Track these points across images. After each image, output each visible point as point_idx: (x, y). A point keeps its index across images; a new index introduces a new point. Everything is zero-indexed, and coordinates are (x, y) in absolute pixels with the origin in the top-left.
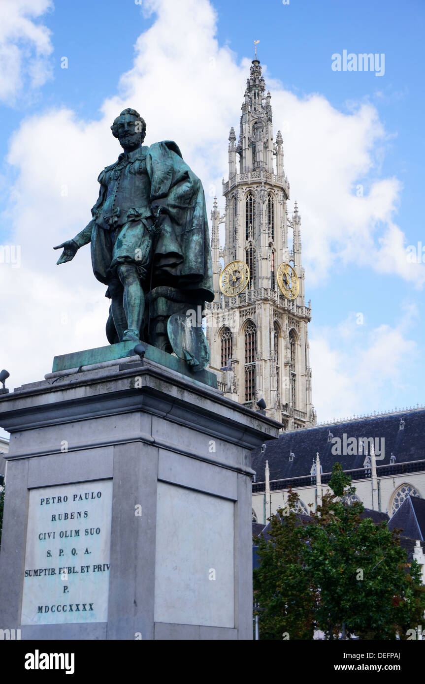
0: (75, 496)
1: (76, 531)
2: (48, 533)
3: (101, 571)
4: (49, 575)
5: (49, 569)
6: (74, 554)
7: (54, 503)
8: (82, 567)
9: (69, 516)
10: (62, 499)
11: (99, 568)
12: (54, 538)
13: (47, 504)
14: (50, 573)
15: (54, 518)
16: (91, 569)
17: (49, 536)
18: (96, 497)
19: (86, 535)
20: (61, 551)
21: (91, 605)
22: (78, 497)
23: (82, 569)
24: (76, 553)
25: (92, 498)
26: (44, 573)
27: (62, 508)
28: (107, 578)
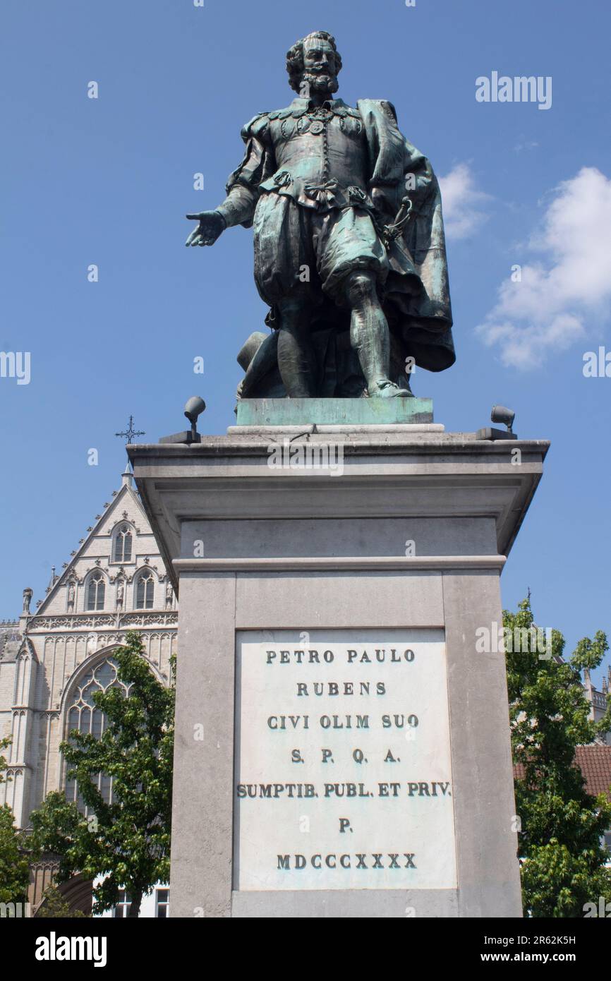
0: (351, 655)
1: (359, 717)
2: (292, 718)
3: (428, 794)
4: (300, 796)
5: (300, 786)
6: (359, 761)
7: (299, 661)
8: (381, 785)
9: (341, 689)
10: (321, 657)
11: (422, 788)
12: (306, 727)
13: (282, 662)
14: (303, 793)
15: (302, 689)
16: (403, 791)
17: (295, 725)
18: (403, 659)
19: (384, 726)
20: (327, 754)
21: (409, 857)
22: (360, 656)
23: (381, 789)
24: (364, 757)
25: (394, 660)
26: (287, 791)
27: (322, 673)
28: (443, 808)
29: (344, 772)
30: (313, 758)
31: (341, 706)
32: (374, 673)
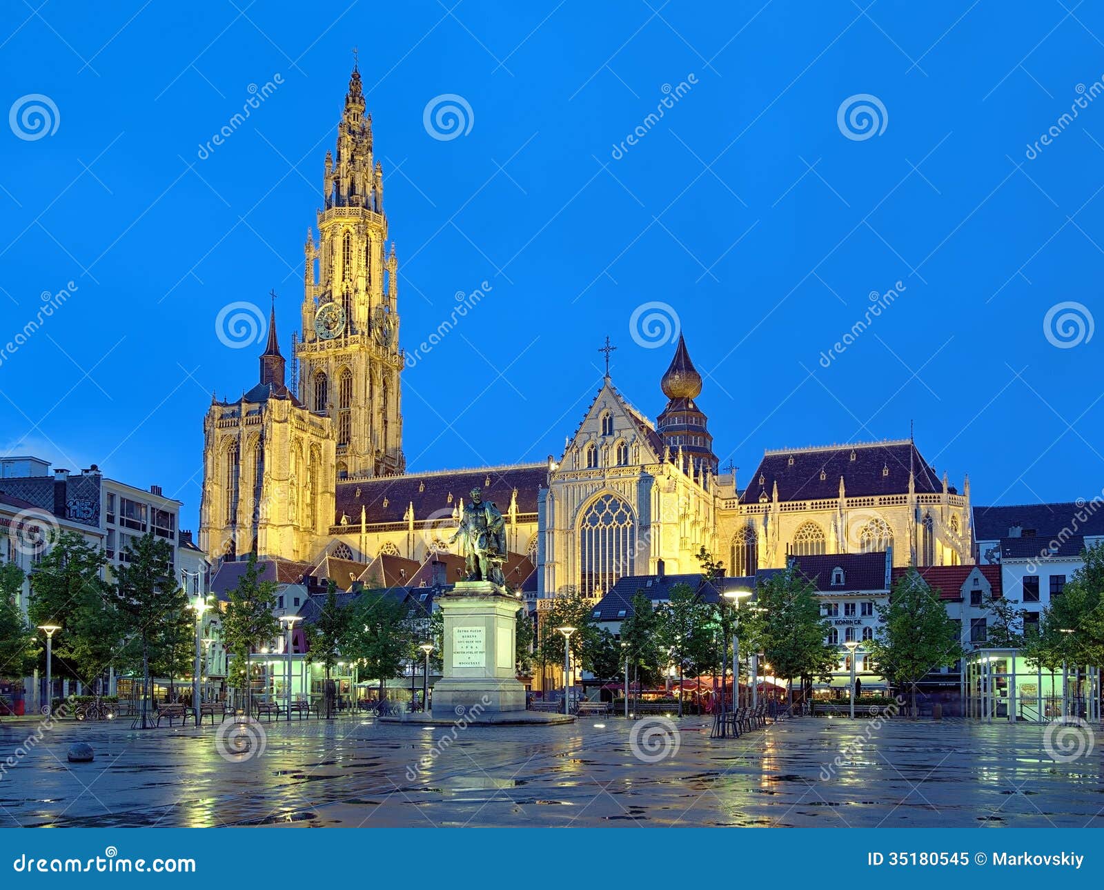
1: (472, 641)
2: (461, 642)
6: (472, 648)
8: (475, 652)
9: (470, 637)
12: (463, 643)
13: (461, 632)
15: (463, 637)
19: (476, 643)
27: (467, 634)
28: (484, 654)
29: (469, 650)
30: (465, 647)
31: (469, 639)
32: (474, 634)
